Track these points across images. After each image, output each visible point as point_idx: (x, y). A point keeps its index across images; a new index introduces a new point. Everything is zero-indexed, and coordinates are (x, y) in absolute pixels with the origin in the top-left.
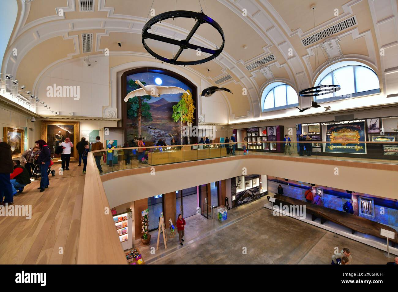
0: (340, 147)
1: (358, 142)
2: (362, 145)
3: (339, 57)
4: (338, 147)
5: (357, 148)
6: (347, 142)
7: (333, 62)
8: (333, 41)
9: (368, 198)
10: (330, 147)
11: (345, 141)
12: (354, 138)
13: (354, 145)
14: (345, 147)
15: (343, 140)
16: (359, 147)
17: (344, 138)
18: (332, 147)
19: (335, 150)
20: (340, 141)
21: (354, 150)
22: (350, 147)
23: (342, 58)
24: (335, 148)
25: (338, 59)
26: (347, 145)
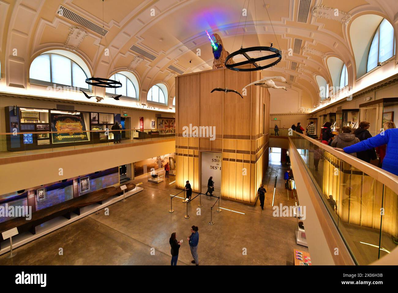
0: (68, 136)
1: (82, 132)
2: (85, 133)
3: (75, 48)
4: (66, 136)
5: (82, 136)
6: (74, 132)
7: (67, 48)
8: (83, 33)
9: (85, 177)
10: (58, 137)
11: (71, 130)
12: (78, 128)
13: (79, 134)
14: (72, 137)
15: (70, 130)
16: (83, 135)
17: (70, 128)
18: (60, 138)
19: (64, 140)
20: (66, 130)
21: (80, 139)
22: (77, 136)
23: (76, 51)
24: (63, 138)
25: (73, 49)
26: (73, 135)
